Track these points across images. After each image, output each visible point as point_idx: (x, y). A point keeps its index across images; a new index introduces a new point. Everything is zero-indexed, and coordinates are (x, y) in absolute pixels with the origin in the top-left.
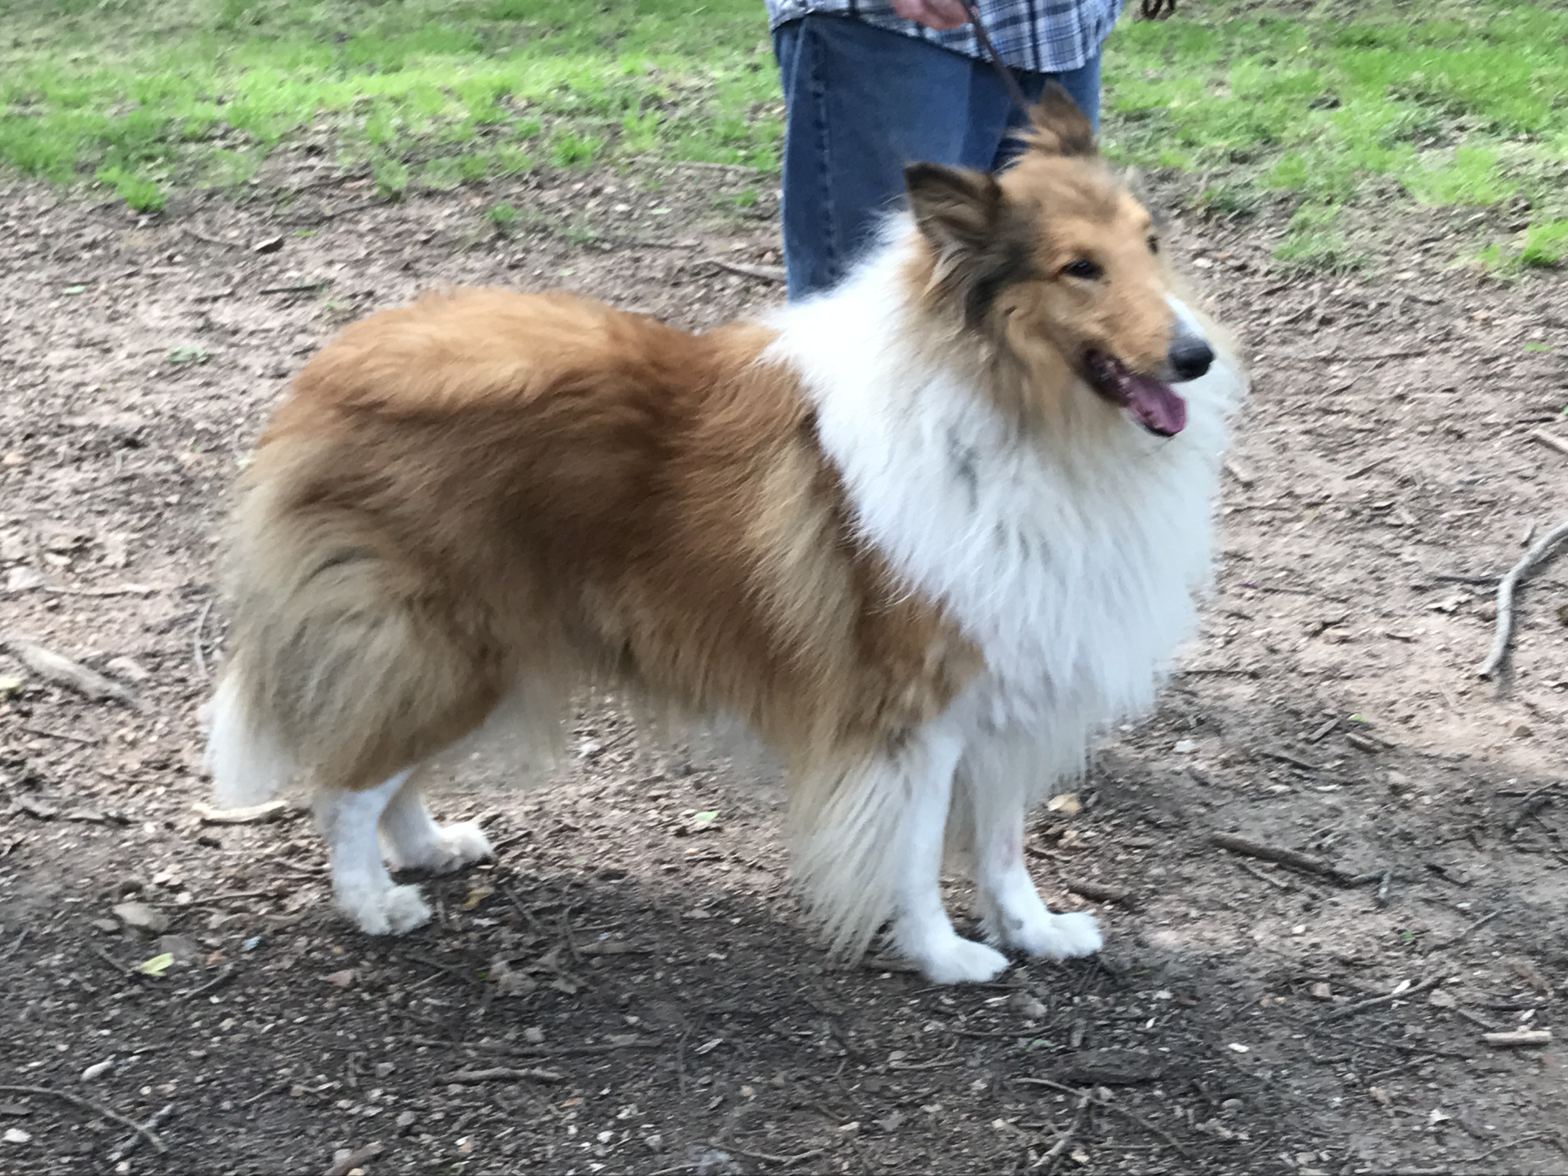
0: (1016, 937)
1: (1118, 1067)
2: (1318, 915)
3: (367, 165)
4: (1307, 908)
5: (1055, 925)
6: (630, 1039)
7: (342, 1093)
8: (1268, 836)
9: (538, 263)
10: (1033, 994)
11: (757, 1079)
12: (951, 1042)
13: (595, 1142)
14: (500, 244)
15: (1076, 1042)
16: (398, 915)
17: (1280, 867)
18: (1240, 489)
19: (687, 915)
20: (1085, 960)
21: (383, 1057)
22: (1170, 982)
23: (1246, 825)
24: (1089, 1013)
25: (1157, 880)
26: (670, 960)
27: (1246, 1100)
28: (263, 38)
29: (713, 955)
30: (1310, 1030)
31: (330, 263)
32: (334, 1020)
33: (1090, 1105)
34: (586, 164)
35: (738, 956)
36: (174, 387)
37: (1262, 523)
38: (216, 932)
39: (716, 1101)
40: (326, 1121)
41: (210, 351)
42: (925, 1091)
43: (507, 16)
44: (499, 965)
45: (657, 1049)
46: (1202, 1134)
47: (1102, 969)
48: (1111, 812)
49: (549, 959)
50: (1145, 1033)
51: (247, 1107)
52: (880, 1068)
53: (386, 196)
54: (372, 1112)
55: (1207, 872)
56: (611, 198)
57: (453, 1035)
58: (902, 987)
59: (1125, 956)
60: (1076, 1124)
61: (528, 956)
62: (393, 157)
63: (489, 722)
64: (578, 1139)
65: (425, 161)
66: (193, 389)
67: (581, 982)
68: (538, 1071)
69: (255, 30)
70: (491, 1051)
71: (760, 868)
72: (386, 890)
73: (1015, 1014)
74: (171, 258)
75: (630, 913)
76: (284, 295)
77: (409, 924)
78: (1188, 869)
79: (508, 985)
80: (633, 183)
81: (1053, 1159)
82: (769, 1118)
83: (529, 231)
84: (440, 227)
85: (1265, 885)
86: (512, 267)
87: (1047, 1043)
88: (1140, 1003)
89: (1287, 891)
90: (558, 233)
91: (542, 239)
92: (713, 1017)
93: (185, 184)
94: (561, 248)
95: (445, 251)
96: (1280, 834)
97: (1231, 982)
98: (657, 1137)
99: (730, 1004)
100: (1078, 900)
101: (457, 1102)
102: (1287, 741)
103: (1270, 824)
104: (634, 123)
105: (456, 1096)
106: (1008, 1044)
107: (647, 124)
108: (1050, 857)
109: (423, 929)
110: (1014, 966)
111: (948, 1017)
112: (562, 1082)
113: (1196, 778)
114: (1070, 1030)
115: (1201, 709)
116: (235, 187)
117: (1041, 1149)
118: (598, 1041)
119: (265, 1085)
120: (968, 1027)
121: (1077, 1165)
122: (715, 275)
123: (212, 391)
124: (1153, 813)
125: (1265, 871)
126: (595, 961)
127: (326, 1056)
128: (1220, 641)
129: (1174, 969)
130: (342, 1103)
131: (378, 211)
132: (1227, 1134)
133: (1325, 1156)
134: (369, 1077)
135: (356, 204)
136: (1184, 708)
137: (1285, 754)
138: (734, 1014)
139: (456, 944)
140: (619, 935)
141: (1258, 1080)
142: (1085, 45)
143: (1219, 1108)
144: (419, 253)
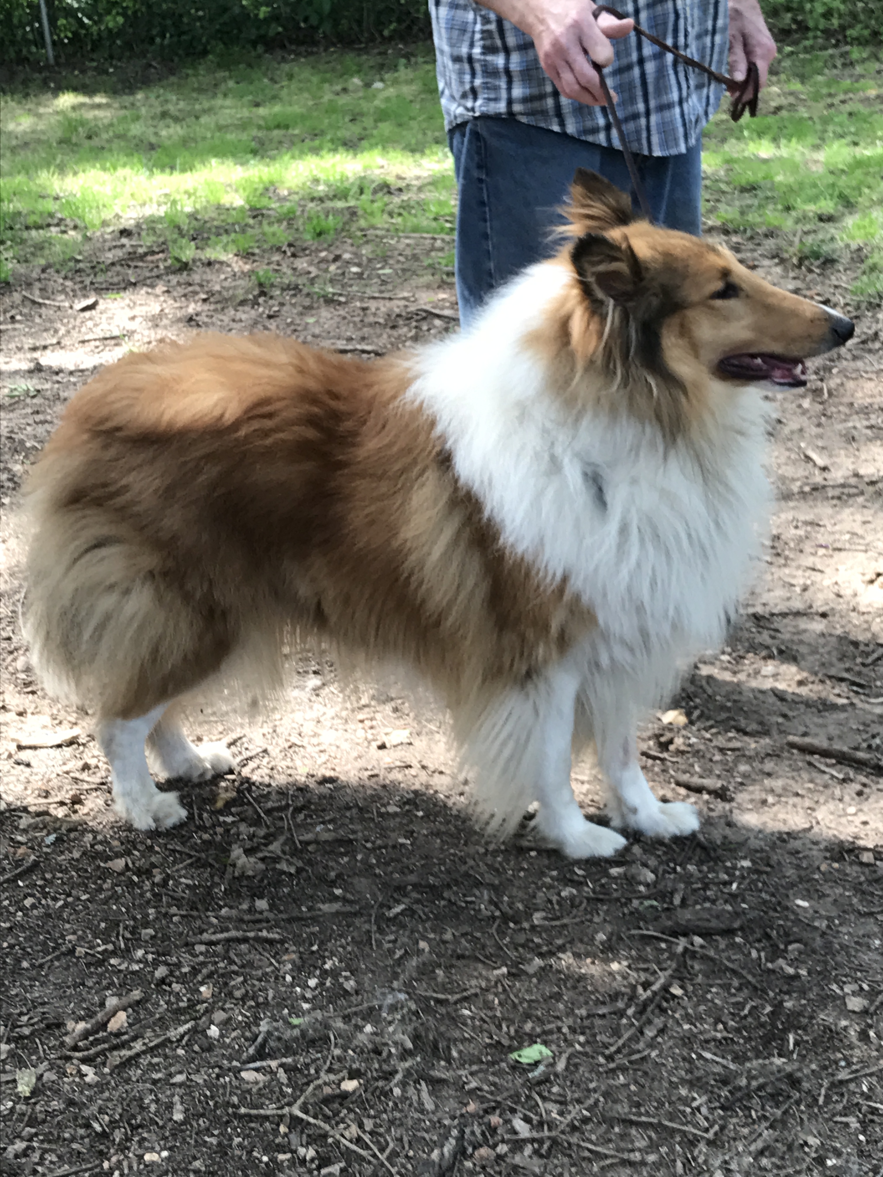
0: (633, 821)
1: (708, 920)
2: (867, 799)
3: (163, 243)
4: (860, 794)
5: (663, 812)
6: (336, 906)
7: (114, 953)
8: (830, 739)
9: (289, 313)
10: (645, 865)
11: (432, 936)
12: (581, 903)
13: (305, 986)
14: (261, 300)
15: (677, 901)
16: (161, 815)
17: (839, 763)
18: (817, 472)
19: (383, 810)
20: (686, 838)
21: (146, 924)
22: (752, 854)
23: (813, 730)
24: (687, 879)
25: (744, 776)
26: (369, 845)
27: (806, 945)
28: (91, 149)
29: (402, 840)
30: (858, 888)
31: (133, 318)
32: (111, 898)
33: (686, 949)
34: (330, 237)
35: (421, 840)
36: (11, 415)
37: (833, 498)
38: (25, 831)
39: (398, 953)
40: (101, 976)
41: (39, 387)
42: (559, 942)
43: (278, 127)
44: (237, 852)
45: (355, 914)
46: (773, 971)
47: (700, 845)
48: (711, 722)
49: (275, 847)
50: (731, 895)
51: (41, 966)
52: (526, 925)
53: (178, 265)
54: (136, 967)
55: (783, 768)
56: (348, 263)
57: (199, 906)
58: (546, 862)
59: (717, 835)
60: (674, 965)
61: (259, 844)
62: (183, 237)
63: (223, 667)
64: (292, 985)
65: (209, 238)
66: (25, 416)
67: (300, 864)
68: (264, 933)
69: (87, 143)
70: (229, 919)
71: (441, 773)
72: (152, 796)
73: (631, 881)
74: (12, 317)
75: (339, 809)
76: (97, 343)
77: (169, 822)
78: (769, 765)
79: (243, 867)
80: (365, 251)
81: (655, 993)
82: (439, 966)
83: (283, 290)
84: (217, 288)
85: (827, 777)
86: (270, 317)
87: (655, 903)
88: (727, 870)
89: (846, 780)
90: (305, 291)
91: (294, 295)
92: (400, 889)
93: (26, 261)
94: (307, 302)
95: (219, 306)
96: (840, 737)
97: (798, 852)
98: (352, 983)
99: (412, 878)
100: (683, 791)
101: (201, 958)
102: (847, 665)
103: (833, 730)
104: (367, 206)
105: (201, 953)
106: (626, 904)
107: (377, 205)
108: (663, 760)
109: (181, 825)
110: (632, 844)
111: (578, 884)
112: (282, 942)
113: (776, 695)
114: (672, 893)
115: (783, 642)
116: (64, 263)
117: (646, 985)
118: (310, 909)
119: (54, 949)
120: (594, 891)
121: (674, 997)
122: (424, 319)
123: (39, 417)
124: (743, 723)
125: (827, 765)
126: (310, 848)
127: (103, 925)
128: (798, 589)
129: (754, 843)
130: (113, 961)
131: (171, 277)
132: (791, 971)
133: (865, 987)
134: (135, 941)
135: (155, 272)
136: (769, 641)
137: (846, 675)
138: (415, 886)
139: (206, 836)
140: (331, 827)
141: (816, 928)
142: (686, 136)
143: (786, 951)
144: (199, 309)
